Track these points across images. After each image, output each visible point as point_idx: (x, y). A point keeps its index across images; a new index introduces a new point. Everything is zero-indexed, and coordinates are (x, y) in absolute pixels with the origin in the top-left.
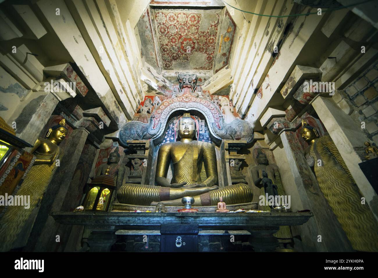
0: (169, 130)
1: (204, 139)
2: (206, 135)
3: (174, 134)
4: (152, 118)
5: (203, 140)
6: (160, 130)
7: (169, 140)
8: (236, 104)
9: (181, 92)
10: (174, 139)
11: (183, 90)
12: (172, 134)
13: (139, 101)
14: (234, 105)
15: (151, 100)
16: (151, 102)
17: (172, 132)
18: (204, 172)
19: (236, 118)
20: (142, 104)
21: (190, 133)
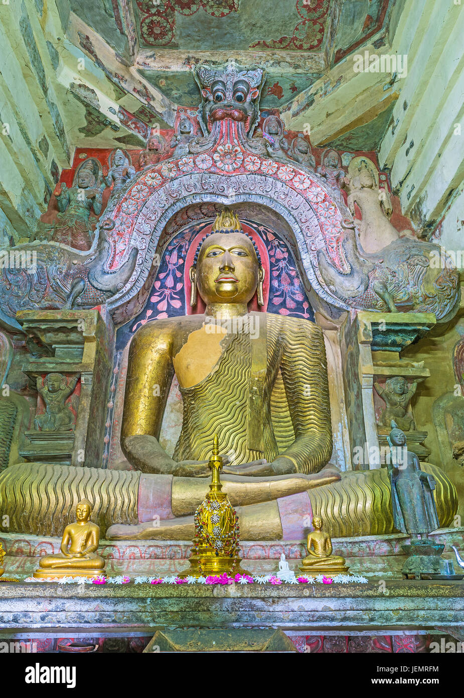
0: (168, 275)
1: (285, 307)
2: (294, 294)
3: (182, 289)
4: (106, 232)
5: (283, 310)
6: (135, 273)
7: (165, 308)
8: (401, 183)
9: (206, 134)
10: (183, 307)
11: (216, 128)
12: (174, 288)
13: (54, 166)
14: (395, 184)
15: (99, 164)
16: (100, 173)
17: (177, 280)
18: (285, 420)
19: (401, 234)
20: (68, 177)
21: (240, 285)
